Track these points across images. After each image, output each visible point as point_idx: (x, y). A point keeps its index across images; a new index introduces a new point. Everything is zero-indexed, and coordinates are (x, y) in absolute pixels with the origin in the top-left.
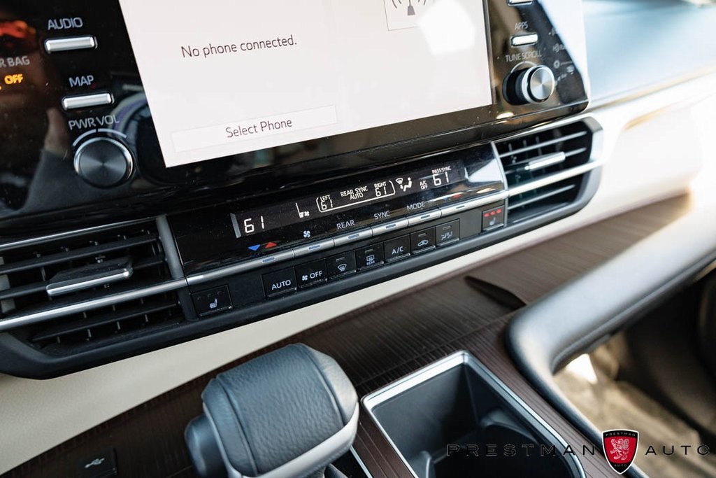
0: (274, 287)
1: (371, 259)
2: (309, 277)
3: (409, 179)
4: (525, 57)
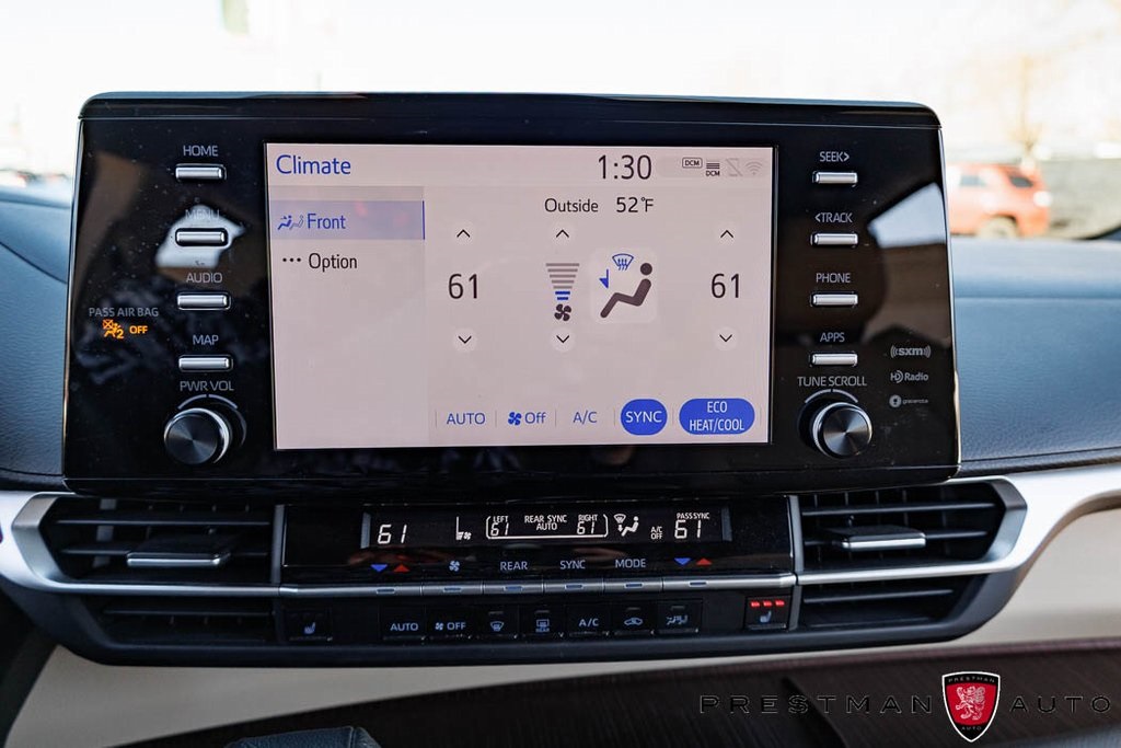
0: (394, 627)
1: (543, 625)
2: (445, 627)
3: (636, 519)
4: (835, 383)
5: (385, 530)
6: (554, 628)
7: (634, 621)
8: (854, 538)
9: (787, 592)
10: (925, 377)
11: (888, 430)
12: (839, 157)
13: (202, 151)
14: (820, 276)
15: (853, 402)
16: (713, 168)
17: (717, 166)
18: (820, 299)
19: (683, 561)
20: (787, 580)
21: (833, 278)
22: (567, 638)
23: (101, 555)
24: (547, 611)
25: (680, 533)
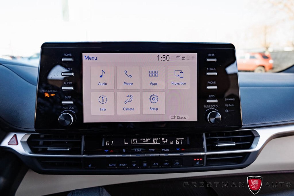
0: (110, 165)
2: (122, 165)
4: (212, 107)
5: (108, 142)
6: (148, 165)
7: (166, 164)
8: (218, 144)
9: (203, 156)
10: (234, 105)
11: (225, 118)
12: (212, 55)
13: (68, 55)
14: (208, 82)
15: (217, 111)
16: (184, 58)
17: (184, 57)
18: (208, 87)
19: (178, 149)
20: (203, 153)
21: (212, 83)
22: (151, 168)
23: (40, 148)
24: (146, 161)
25: (177, 143)
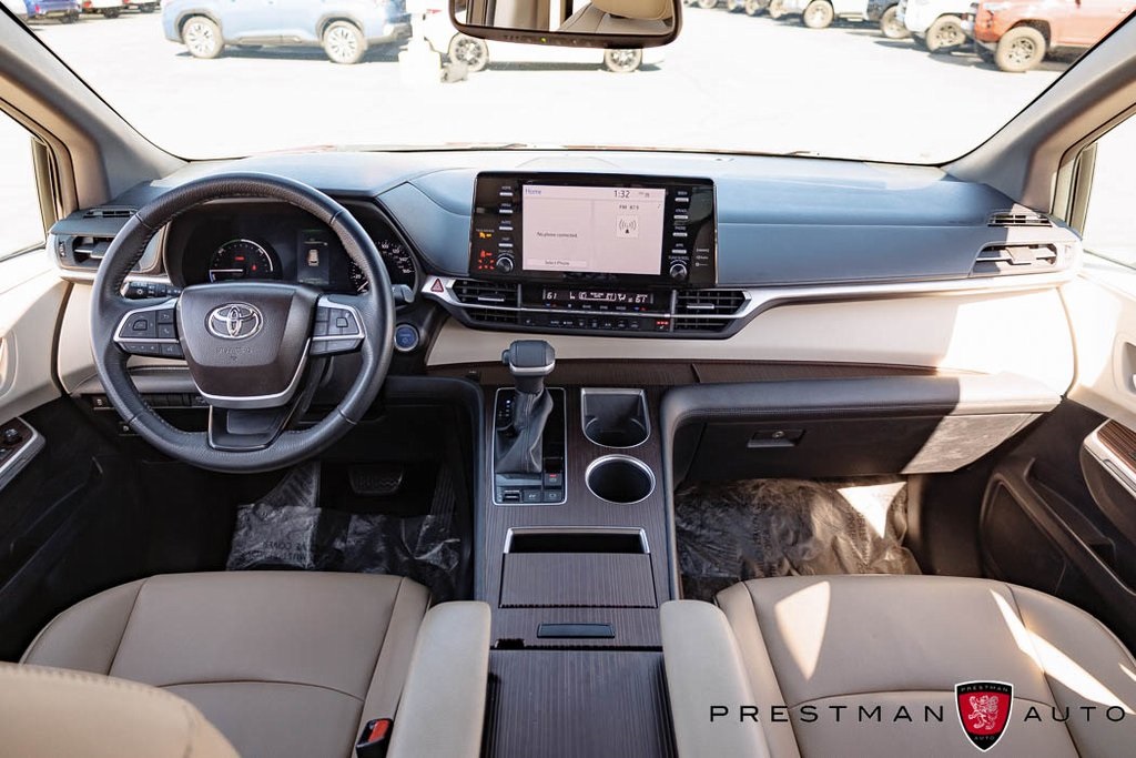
1: (595, 325)
2: (567, 324)
3: (625, 295)
4: (678, 258)
5: (550, 295)
6: (598, 325)
7: (621, 325)
8: (690, 305)
9: (668, 319)
10: (707, 258)
11: (692, 273)
12: (683, 193)
13: (507, 188)
14: (677, 228)
16: (648, 195)
18: (676, 234)
19: (637, 308)
20: (667, 316)
21: (680, 228)
22: (601, 329)
24: (596, 320)
25: (638, 301)
